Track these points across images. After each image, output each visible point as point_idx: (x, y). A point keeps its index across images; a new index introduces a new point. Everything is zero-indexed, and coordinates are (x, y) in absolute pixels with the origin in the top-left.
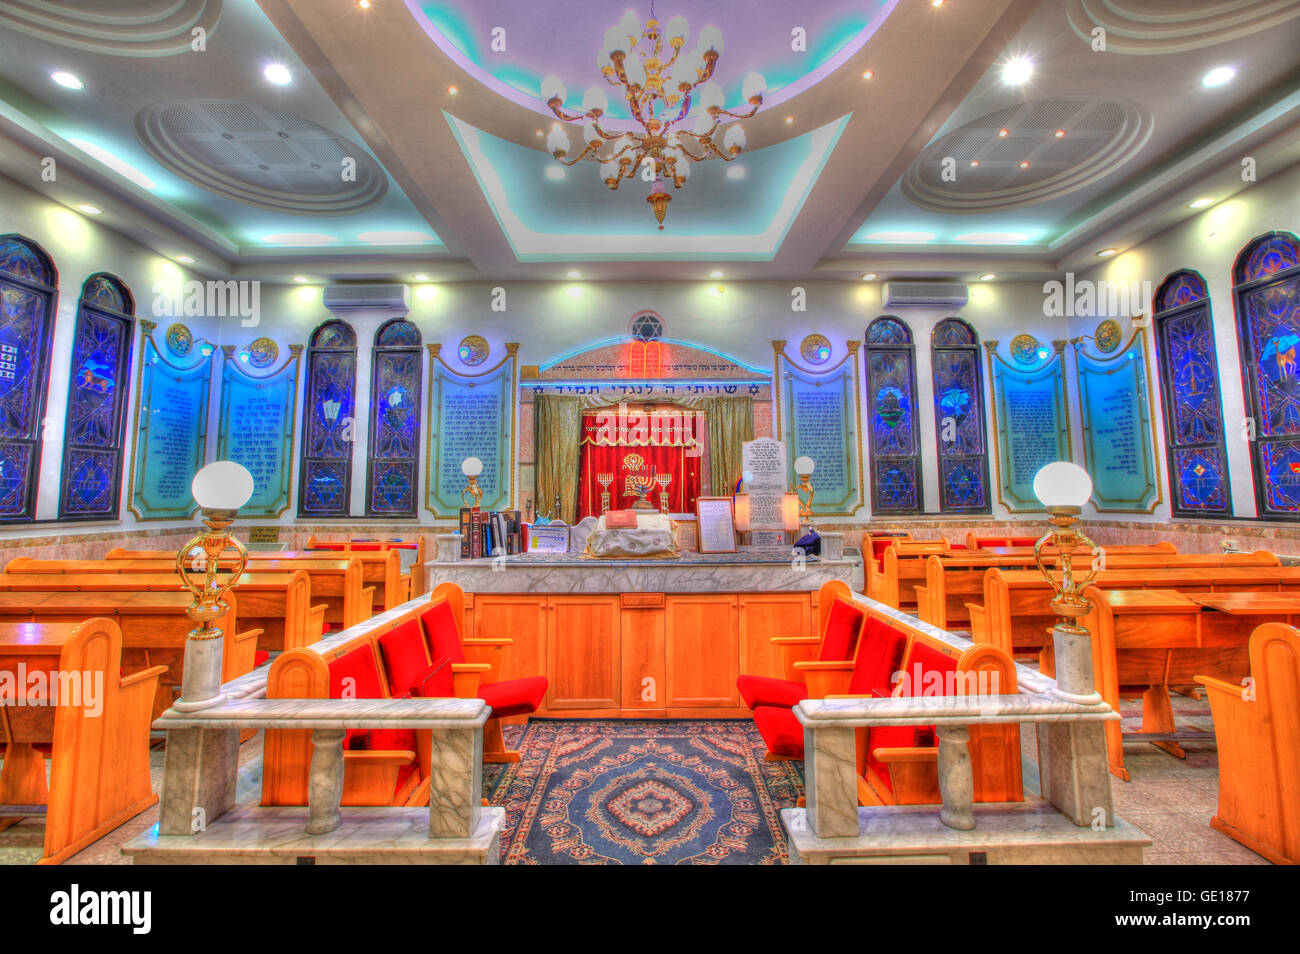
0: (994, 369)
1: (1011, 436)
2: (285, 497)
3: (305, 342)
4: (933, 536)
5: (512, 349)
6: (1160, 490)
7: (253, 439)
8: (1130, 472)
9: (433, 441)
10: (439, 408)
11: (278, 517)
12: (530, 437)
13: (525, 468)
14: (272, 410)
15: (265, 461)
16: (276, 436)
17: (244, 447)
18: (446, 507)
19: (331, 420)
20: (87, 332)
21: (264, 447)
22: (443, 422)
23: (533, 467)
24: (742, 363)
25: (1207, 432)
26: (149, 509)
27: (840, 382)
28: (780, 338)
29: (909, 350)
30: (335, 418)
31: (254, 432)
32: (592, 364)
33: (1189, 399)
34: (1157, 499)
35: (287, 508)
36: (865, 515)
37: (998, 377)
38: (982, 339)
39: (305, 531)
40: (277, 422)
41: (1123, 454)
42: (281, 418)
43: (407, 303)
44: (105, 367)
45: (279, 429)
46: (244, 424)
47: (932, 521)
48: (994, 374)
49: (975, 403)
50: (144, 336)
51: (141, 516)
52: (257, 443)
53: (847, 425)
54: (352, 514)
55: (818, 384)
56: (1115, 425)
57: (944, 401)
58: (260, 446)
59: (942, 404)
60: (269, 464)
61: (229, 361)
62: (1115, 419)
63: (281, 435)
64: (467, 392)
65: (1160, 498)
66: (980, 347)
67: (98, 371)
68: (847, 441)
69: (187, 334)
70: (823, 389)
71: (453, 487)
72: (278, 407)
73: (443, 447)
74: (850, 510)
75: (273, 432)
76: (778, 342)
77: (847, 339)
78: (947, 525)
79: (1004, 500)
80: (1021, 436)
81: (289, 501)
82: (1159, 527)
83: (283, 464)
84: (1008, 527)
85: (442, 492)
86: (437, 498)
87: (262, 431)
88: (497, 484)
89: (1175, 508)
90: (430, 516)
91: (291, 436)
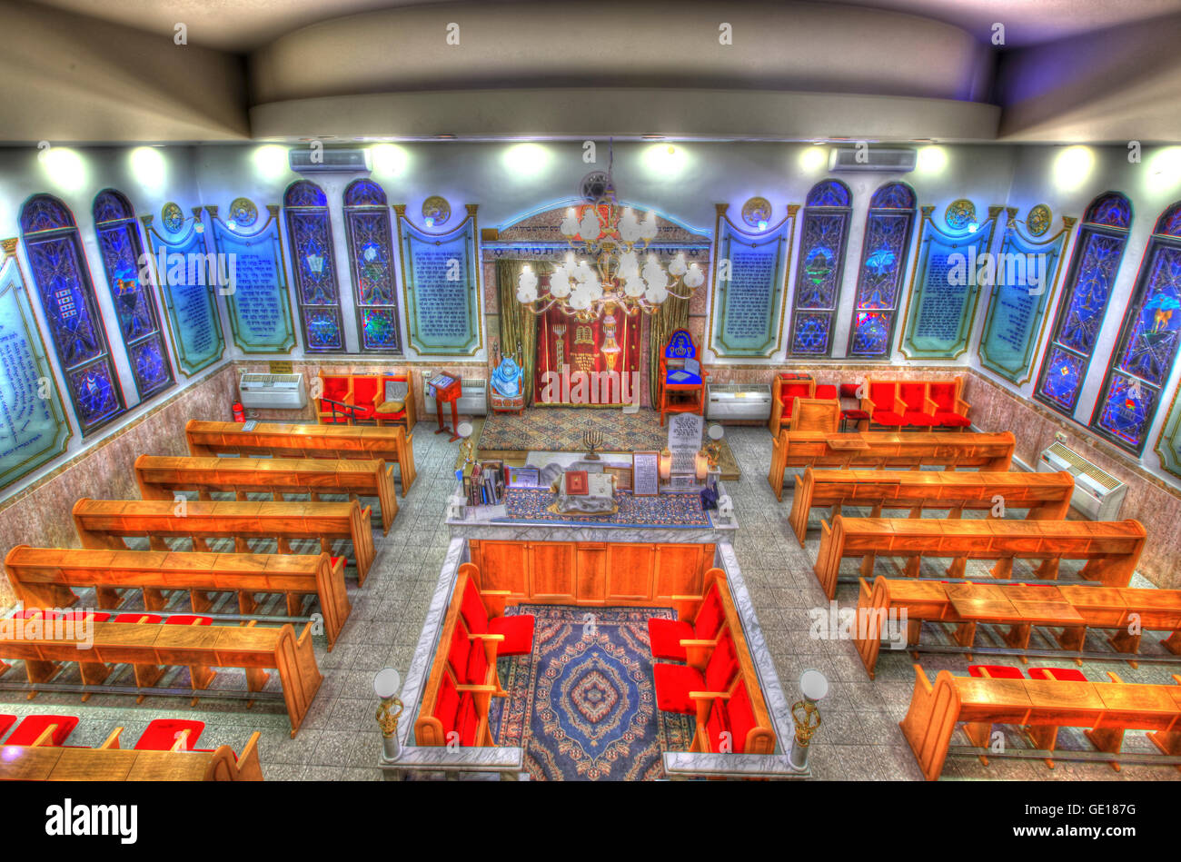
0: (924, 234)
1: (924, 295)
2: (291, 338)
3: (279, 203)
4: (835, 376)
5: (472, 210)
6: (1031, 372)
7: (254, 290)
8: (1014, 348)
9: (409, 293)
10: (411, 264)
11: (289, 353)
12: (493, 292)
13: (490, 318)
14: (264, 265)
15: (269, 309)
16: (273, 287)
17: (248, 297)
18: (425, 346)
19: (317, 273)
20: (107, 248)
21: (264, 296)
22: (416, 276)
23: (497, 318)
24: (686, 225)
25: (1082, 343)
26: (193, 367)
27: (775, 244)
28: (723, 200)
29: (847, 213)
30: (320, 270)
31: (253, 284)
32: (546, 224)
33: (1081, 310)
34: (1026, 378)
35: (295, 345)
36: (780, 358)
37: (926, 241)
38: (920, 204)
39: (313, 364)
40: (271, 275)
41: (1014, 330)
42: (274, 272)
43: (368, 166)
44: (128, 271)
45: (274, 281)
46: (243, 278)
47: (837, 364)
48: (923, 238)
49: (899, 264)
50: (147, 230)
51: (188, 373)
52: (258, 293)
53: (775, 282)
54: (349, 351)
55: (754, 245)
56: (1017, 303)
57: (870, 261)
58: (261, 296)
59: (867, 264)
60: (273, 311)
61: (216, 220)
62: (1019, 298)
63: (277, 288)
64: (433, 249)
65: (1030, 379)
66: (915, 212)
67: (125, 277)
68: (774, 296)
69: (177, 211)
70: (757, 250)
71: (430, 330)
72: (269, 262)
73: (417, 297)
74: (767, 354)
75: (269, 284)
76: (722, 205)
77: (788, 203)
78: (848, 368)
79: (903, 348)
80: (932, 295)
81: (295, 341)
82: (1020, 399)
83: (284, 311)
84: (901, 370)
85: (421, 334)
86: (418, 339)
87: (260, 283)
88: (468, 328)
89: (1036, 391)
90: (413, 353)
91: (286, 288)
